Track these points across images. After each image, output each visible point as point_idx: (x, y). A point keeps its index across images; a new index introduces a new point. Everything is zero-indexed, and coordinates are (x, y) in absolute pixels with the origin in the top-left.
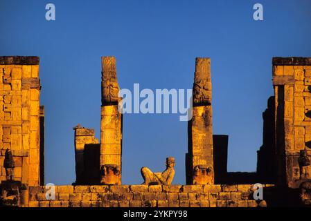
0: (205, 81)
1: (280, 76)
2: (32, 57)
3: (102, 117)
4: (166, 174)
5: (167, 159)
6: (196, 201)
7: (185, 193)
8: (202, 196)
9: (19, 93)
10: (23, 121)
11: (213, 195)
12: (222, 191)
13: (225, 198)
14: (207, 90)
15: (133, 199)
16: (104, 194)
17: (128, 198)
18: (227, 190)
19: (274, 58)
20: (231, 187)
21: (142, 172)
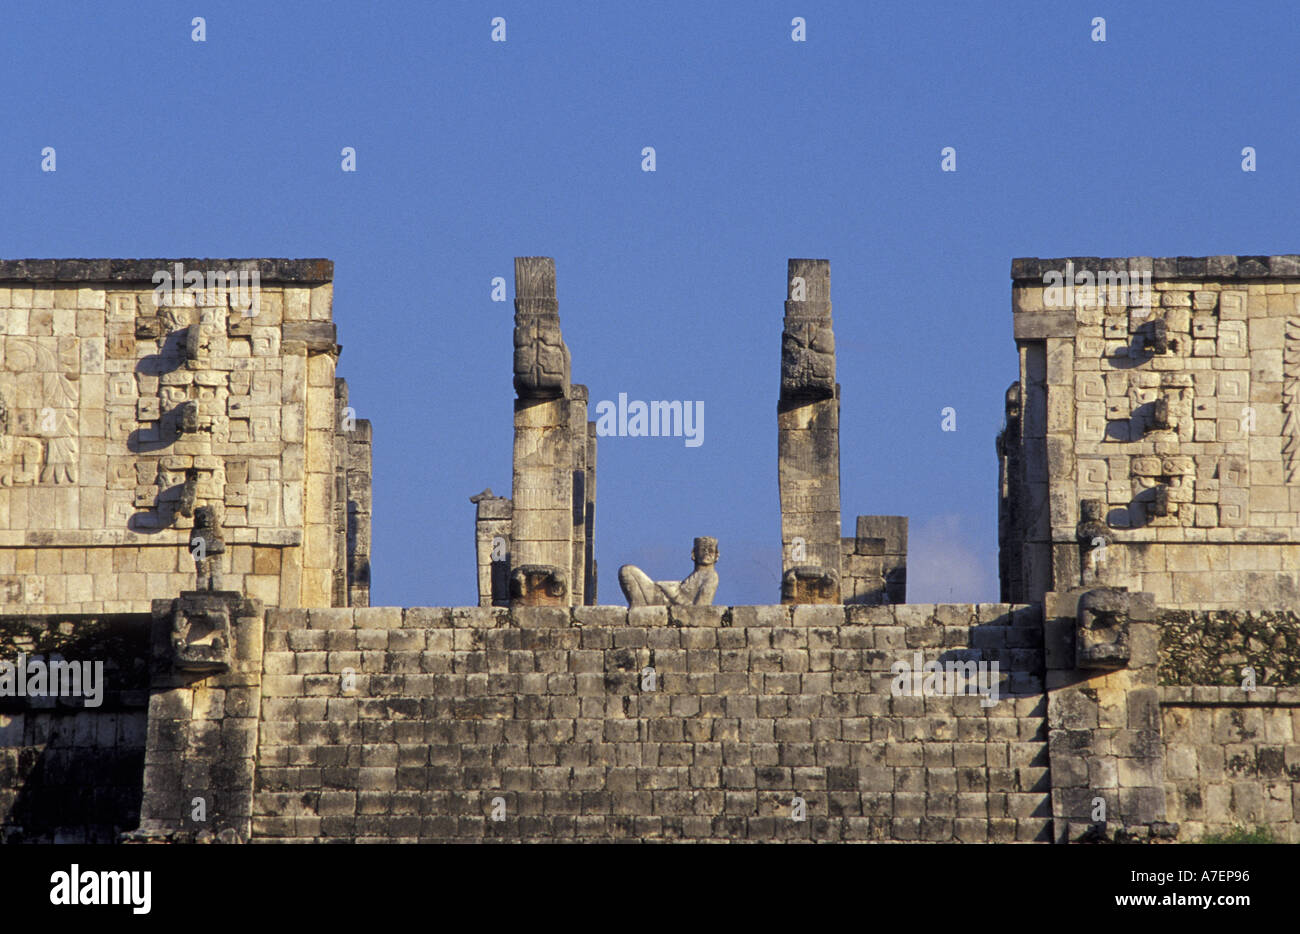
0: (814, 327)
1: (1033, 314)
2: (313, 261)
3: (519, 432)
4: (691, 585)
5: (697, 541)
6: (770, 652)
7: (737, 630)
8: (789, 638)
9: (275, 363)
10: (287, 445)
11: (820, 634)
12: (849, 623)
13: (858, 642)
14: (821, 351)
15: (581, 646)
16: (492, 632)
17: (567, 644)
18: (864, 620)
19: (1015, 261)
20: (876, 611)
21: (621, 577)
